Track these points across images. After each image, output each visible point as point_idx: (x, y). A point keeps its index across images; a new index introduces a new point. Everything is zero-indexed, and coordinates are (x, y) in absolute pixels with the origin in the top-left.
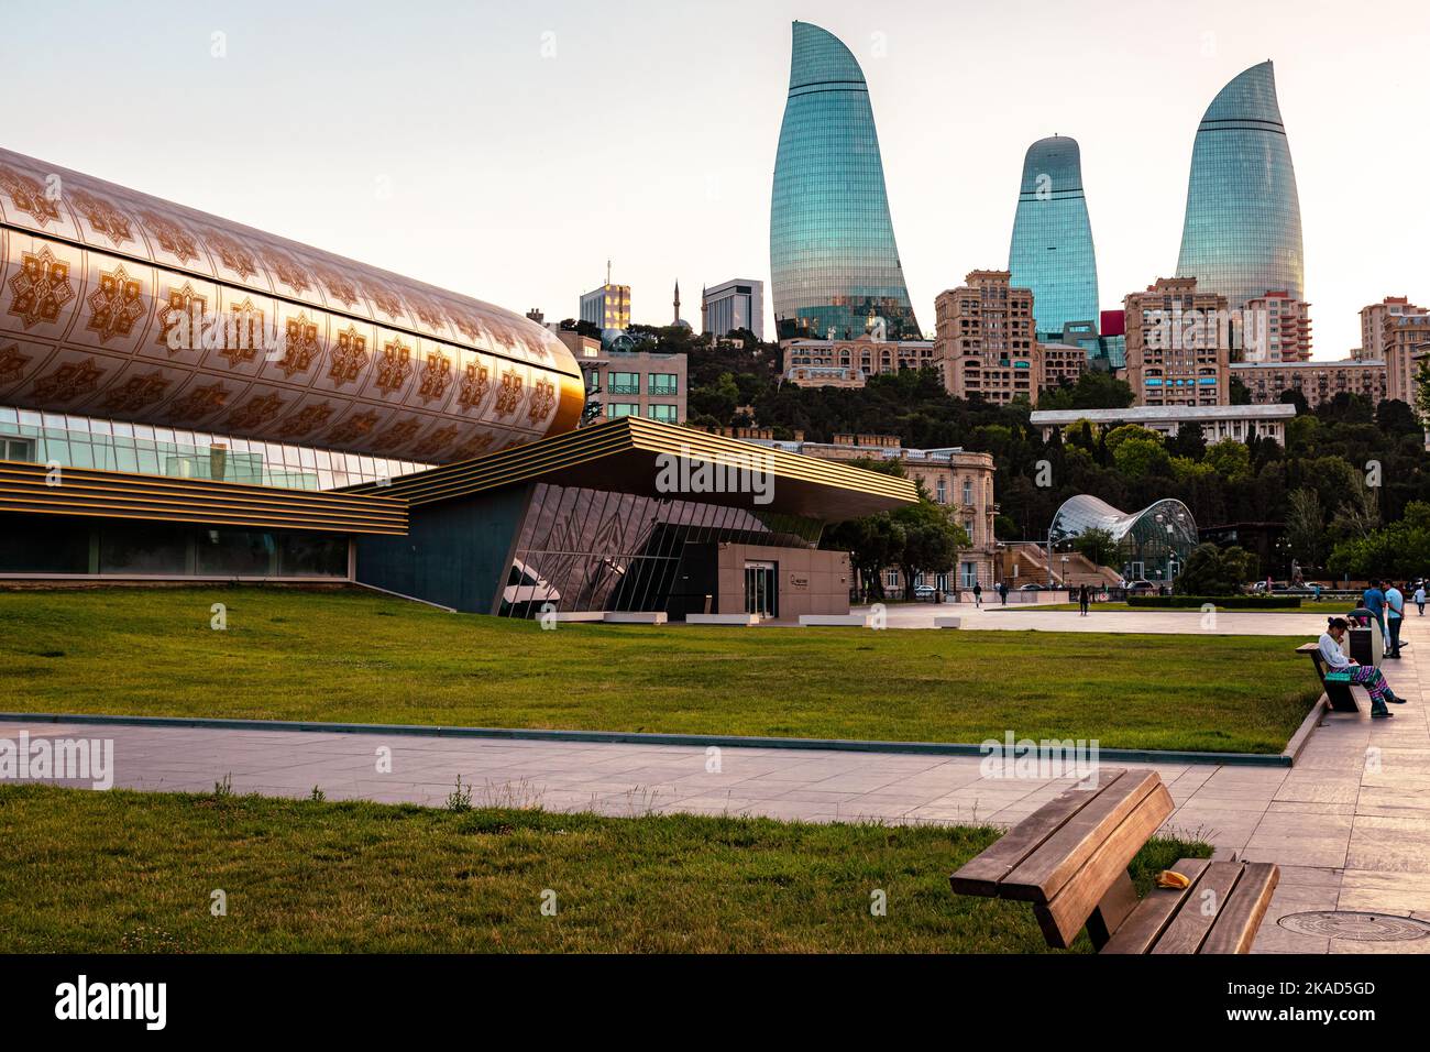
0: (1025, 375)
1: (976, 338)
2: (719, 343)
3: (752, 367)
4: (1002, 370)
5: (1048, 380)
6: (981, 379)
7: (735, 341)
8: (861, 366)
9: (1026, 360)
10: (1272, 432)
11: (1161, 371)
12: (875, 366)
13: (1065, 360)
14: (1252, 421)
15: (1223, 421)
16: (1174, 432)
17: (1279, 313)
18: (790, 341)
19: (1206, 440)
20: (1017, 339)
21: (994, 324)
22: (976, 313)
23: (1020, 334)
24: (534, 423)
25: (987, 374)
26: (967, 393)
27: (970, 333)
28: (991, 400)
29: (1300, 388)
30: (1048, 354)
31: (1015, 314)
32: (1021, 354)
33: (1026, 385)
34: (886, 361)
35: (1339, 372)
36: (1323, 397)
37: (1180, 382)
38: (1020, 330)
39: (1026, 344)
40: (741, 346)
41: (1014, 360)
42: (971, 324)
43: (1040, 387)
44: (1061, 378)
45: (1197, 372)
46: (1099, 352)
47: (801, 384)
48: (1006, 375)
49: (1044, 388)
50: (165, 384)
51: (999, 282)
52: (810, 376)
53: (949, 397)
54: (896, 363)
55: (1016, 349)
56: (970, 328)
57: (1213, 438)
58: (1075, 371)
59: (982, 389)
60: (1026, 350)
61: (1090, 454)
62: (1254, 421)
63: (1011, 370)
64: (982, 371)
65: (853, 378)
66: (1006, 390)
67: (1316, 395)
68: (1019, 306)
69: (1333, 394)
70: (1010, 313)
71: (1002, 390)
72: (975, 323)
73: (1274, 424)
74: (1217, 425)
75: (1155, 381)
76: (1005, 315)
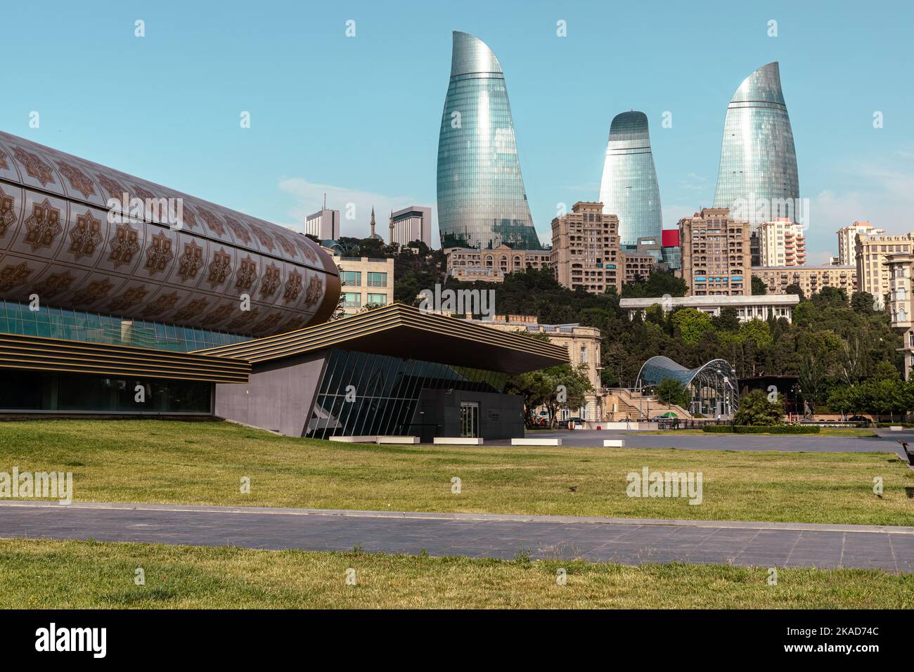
0: (613, 273)
1: (580, 248)
2: (402, 250)
3: (425, 267)
4: (597, 270)
5: (628, 277)
6: (583, 276)
7: (413, 249)
8: (500, 267)
9: (614, 263)
10: (783, 313)
11: (705, 272)
12: (510, 267)
13: (639, 264)
14: (770, 306)
15: (750, 307)
16: (717, 313)
17: (784, 233)
18: (451, 249)
19: (739, 319)
20: (607, 249)
21: (592, 239)
22: (579, 231)
23: (610, 245)
24: (308, 307)
25: (587, 273)
26: (574, 286)
27: (576, 245)
28: (589, 291)
29: (798, 283)
30: (628, 259)
31: (606, 232)
32: (610, 259)
33: (613, 280)
34: (518, 264)
35: (825, 272)
36: (814, 290)
37: (718, 279)
38: (609, 243)
39: (614, 253)
40: (417, 253)
41: (605, 264)
42: (576, 239)
43: (623, 282)
44: (637, 276)
45: (730, 272)
46: (661, 258)
47: (460, 279)
48: (600, 274)
49: (625, 283)
50: (71, 280)
51: (595, 210)
52: (466, 273)
53: (562, 289)
54: (524, 265)
55: (607, 256)
56: (576, 242)
57: (744, 318)
58: (646, 271)
59: (583, 283)
60: (614, 256)
61: (661, 328)
62: (771, 306)
63: (603, 270)
64: (584, 271)
65: (496, 275)
66: (600, 284)
67: (809, 288)
68: (609, 226)
69: (821, 288)
70: (602, 232)
71: (597, 284)
72: (579, 238)
73: (785, 308)
74: (746, 309)
75: (701, 277)
76: (599, 233)
